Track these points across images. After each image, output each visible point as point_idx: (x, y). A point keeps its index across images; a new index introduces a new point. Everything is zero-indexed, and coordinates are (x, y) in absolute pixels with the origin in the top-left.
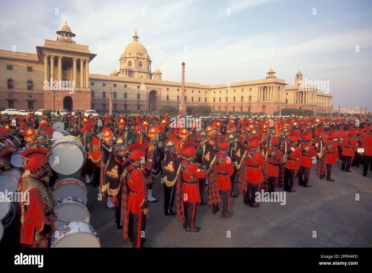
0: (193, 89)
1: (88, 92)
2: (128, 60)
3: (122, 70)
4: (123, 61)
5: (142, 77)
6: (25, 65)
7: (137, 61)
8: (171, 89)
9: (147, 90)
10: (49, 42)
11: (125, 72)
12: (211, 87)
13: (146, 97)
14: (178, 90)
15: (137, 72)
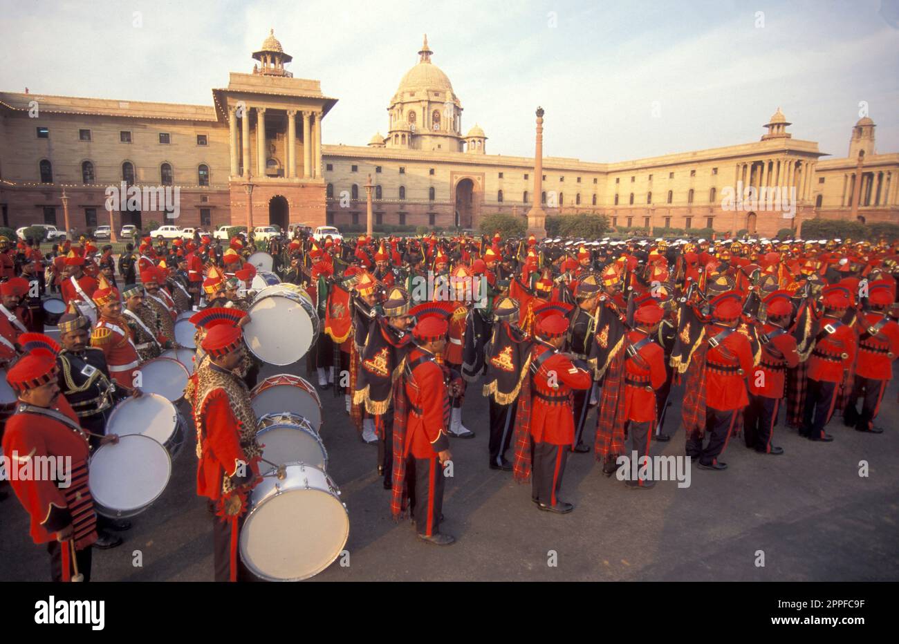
0: (563, 174)
1: (321, 187)
2: (407, 108)
3: (394, 134)
4: (396, 112)
5: (439, 146)
6: (192, 132)
7: (428, 109)
8: (508, 174)
9: (452, 178)
10: (237, 79)
11: (400, 136)
12: (609, 166)
13: (449, 194)
14: (526, 177)
15: (427, 137)
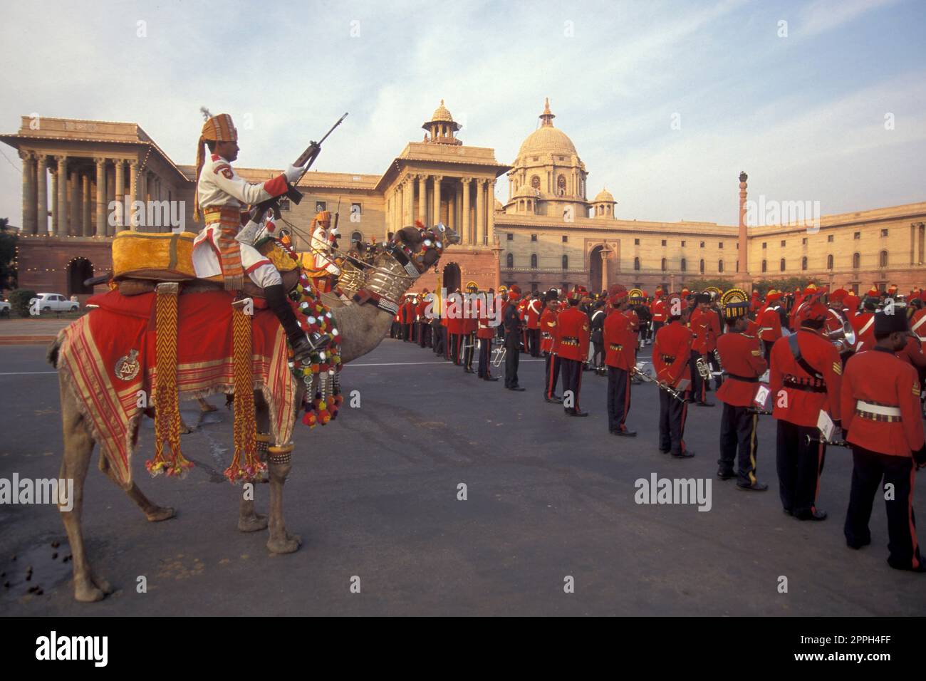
0: (703, 239)
2: (530, 173)
3: (519, 200)
4: (518, 178)
5: (565, 212)
7: (554, 174)
8: (644, 240)
9: (585, 245)
11: (526, 203)
12: (753, 230)
13: (583, 263)
15: (553, 203)
